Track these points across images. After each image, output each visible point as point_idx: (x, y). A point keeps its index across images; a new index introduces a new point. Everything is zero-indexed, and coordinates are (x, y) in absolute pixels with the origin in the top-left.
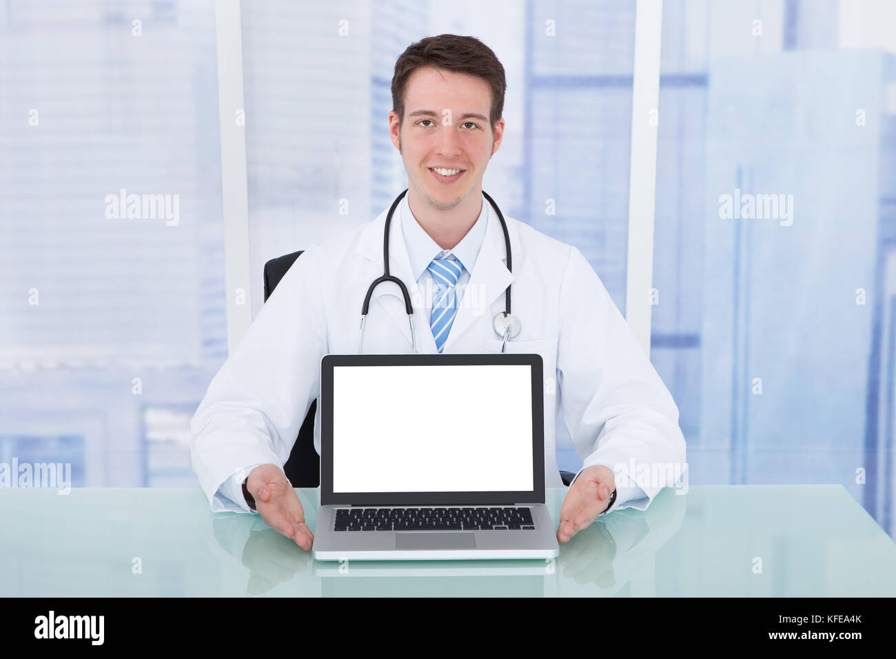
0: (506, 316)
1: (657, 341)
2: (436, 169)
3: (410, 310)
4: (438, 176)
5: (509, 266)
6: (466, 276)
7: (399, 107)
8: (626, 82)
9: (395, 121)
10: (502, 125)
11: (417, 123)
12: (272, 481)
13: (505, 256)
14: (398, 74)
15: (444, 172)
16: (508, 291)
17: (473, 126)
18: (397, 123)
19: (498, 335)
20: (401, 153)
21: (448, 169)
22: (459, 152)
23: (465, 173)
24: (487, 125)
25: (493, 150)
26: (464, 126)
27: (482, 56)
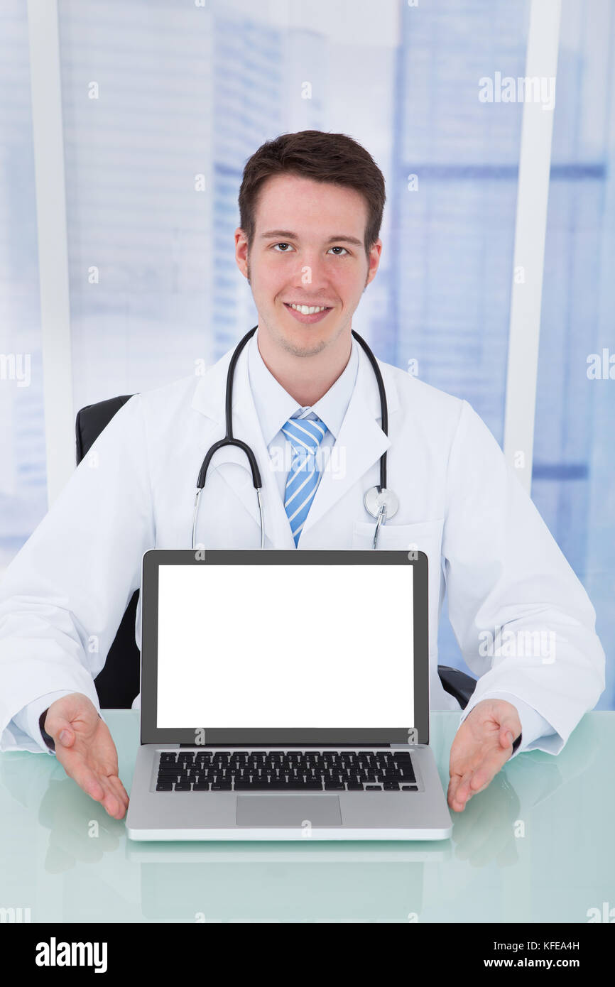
0: (380, 491)
1: (540, 472)
2: (294, 306)
3: (257, 483)
4: (297, 314)
5: (385, 428)
6: (330, 440)
7: (248, 223)
8: (509, 173)
9: (242, 242)
10: (379, 248)
11: (271, 247)
12: (79, 718)
13: (379, 414)
14: (248, 182)
15: (305, 310)
16: (383, 459)
17: (343, 252)
18: (245, 244)
19: (370, 514)
20: (250, 283)
21: (309, 306)
22: (325, 285)
23: (332, 311)
24: (360, 251)
25: (367, 281)
26: (331, 252)
27: (356, 161)
